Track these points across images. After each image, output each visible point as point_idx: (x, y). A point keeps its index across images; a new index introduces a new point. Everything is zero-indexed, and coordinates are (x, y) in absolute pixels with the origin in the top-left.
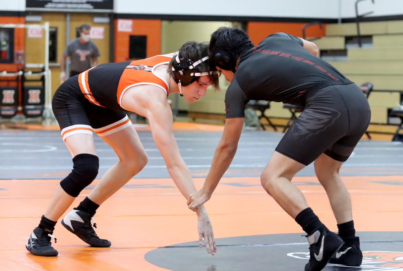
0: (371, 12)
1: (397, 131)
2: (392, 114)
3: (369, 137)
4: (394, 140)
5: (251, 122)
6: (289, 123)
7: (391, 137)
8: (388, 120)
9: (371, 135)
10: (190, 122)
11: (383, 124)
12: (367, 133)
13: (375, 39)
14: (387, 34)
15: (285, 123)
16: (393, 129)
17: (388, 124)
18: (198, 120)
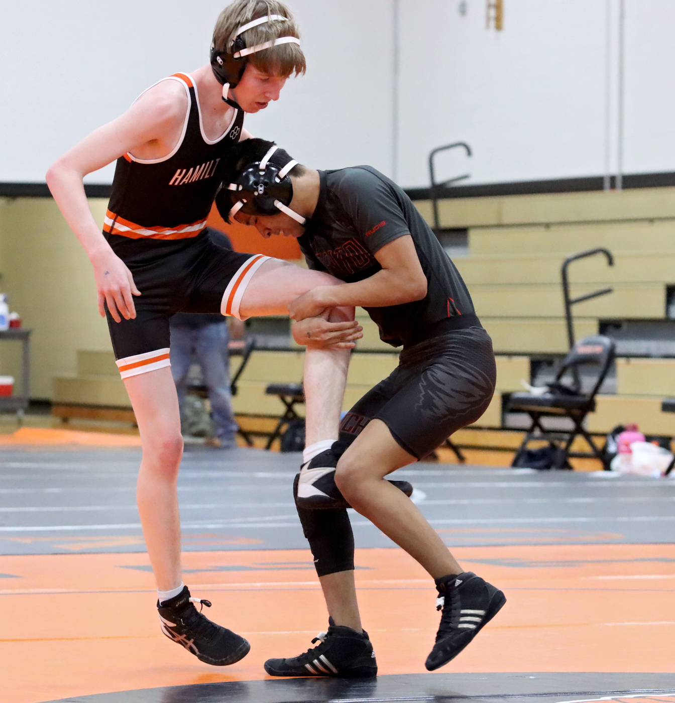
0: (466, 177)
1: (524, 444)
2: (511, 405)
3: (461, 459)
4: (515, 464)
5: (193, 424)
6: (279, 427)
7: (510, 457)
8: (503, 420)
9: (465, 453)
10: (55, 427)
11: (491, 429)
12: (456, 449)
13: (474, 237)
14: (499, 226)
15: (270, 426)
16: (515, 440)
17: (504, 428)
18: (74, 422)
